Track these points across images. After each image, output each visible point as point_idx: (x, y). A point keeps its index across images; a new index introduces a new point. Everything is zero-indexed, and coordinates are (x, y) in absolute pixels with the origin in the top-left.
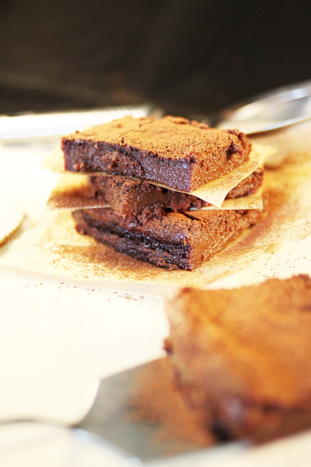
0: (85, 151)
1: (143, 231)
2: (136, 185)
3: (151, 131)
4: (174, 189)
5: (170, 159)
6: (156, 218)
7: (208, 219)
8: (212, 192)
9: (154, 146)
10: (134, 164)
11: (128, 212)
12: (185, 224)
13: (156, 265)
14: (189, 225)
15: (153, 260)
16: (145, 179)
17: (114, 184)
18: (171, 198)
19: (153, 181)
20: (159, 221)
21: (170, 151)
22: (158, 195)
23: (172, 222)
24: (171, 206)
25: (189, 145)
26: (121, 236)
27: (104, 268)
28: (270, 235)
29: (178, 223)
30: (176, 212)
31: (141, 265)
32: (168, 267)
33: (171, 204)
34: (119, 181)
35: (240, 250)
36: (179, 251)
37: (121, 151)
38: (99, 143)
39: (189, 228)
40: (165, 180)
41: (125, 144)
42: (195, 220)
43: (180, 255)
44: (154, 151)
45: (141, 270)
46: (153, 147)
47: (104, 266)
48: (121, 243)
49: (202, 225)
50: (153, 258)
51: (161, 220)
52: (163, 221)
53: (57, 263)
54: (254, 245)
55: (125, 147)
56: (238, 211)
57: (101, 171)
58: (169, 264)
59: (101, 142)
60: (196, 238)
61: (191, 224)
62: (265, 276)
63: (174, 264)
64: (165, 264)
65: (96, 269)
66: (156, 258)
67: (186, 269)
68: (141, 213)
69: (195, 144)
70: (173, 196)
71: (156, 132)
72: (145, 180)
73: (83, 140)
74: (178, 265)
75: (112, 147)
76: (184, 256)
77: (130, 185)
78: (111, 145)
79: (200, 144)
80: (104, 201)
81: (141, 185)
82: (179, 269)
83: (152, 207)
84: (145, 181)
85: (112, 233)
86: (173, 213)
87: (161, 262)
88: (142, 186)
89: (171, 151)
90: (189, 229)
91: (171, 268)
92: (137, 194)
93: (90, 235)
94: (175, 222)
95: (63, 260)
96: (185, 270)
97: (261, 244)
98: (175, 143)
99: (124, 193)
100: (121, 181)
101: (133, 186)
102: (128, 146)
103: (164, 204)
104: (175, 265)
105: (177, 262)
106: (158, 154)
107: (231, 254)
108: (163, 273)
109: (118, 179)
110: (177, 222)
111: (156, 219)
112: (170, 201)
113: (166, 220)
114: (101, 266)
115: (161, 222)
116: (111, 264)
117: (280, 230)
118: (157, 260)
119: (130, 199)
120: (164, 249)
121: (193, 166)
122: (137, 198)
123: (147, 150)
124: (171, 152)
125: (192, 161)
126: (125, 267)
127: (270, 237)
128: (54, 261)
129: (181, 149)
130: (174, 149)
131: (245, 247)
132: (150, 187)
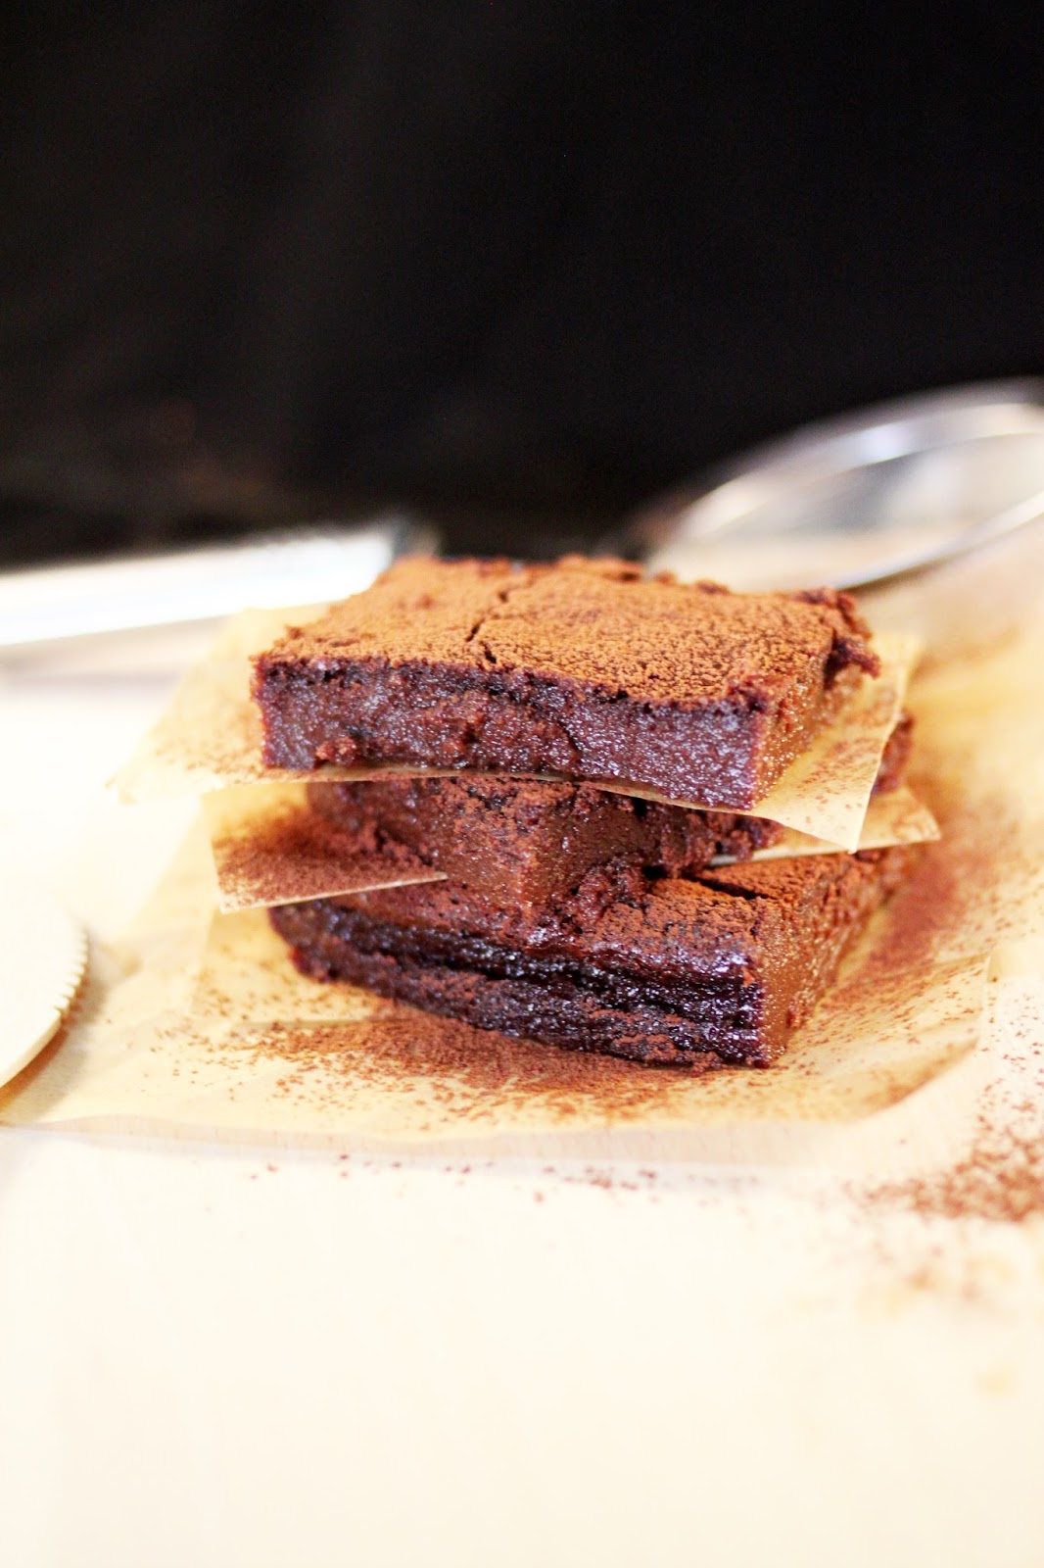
0: (349, 695)
1: (585, 950)
2: (561, 799)
3: (552, 612)
4: (691, 802)
5: (674, 705)
6: (624, 903)
7: (791, 889)
8: (818, 801)
9: (602, 663)
10: (545, 731)
11: (538, 892)
12: (735, 916)
13: (639, 1060)
14: (749, 916)
15: (629, 1044)
16: (582, 778)
17: (471, 805)
18: (659, 832)
19: (612, 780)
20: (638, 913)
21: (657, 677)
22: (622, 827)
23: (683, 912)
24: (664, 858)
25: (708, 651)
26: (494, 973)
27: (467, 1089)
28: (970, 923)
29: (707, 913)
30: (675, 876)
31: (590, 1067)
32: (690, 1064)
33: (664, 851)
34: (492, 791)
35: (891, 979)
36: (718, 1006)
37: (491, 689)
38: (404, 665)
39: (750, 926)
40: (657, 774)
41: (504, 665)
42: (759, 898)
43: (726, 1017)
44: (610, 683)
45: (599, 1083)
46: (599, 669)
47: (464, 1082)
48: (497, 998)
49: (784, 911)
50: (625, 1039)
51: (643, 907)
52: (652, 912)
53: (295, 1088)
54: (931, 960)
55: (505, 675)
56: (862, 856)
57: (413, 758)
58: (686, 1052)
59: (414, 661)
60: (775, 958)
61: (755, 914)
62: (1013, 1060)
63: (707, 1052)
64: (674, 1052)
65: (444, 1095)
66: (639, 1037)
67: (749, 1063)
68: (575, 891)
69: (728, 647)
70: (664, 825)
71: (571, 614)
72: (582, 781)
73: (339, 661)
74: (720, 1054)
75: (458, 680)
76: (738, 1021)
77: (543, 801)
78: (452, 672)
79: (743, 645)
80: (417, 861)
81: (573, 798)
82: (724, 1066)
83: (609, 868)
84: (585, 785)
85: (459, 965)
86: (668, 880)
87: (660, 1049)
88: (579, 800)
89: (661, 677)
90: (753, 933)
91: (699, 1067)
92: (564, 828)
93: (358, 981)
94: (693, 911)
95: (309, 1076)
96: (747, 1066)
97: (955, 955)
98: (660, 647)
99: (522, 831)
100: (503, 790)
101: (552, 803)
102: (519, 671)
103: (641, 853)
104: (711, 1055)
105: (716, 1043)
106: (629, 691)
107: (865, 996)
108: (678, 1085)
109: (484, 783)
110: (702, 909)
111: (627, 906)
112: (658, 843)
113: (659, 909)
114: (454, 1082)
115: (645, 914)
116: (482, 1073)
117: (999, 904)
118: (644, 1042)
119: (545, 850)
120: (662, 1006)
121: (759, 722)
122: (562, 841)
123: (587, 681)
124: (664, 680)
125: (755, 705)
126: (536, 1080)
127: (973, 928)
128: (281, 1083)
129: (690, 667)
130: (669, 668)
131: (903, 971)
132: (601, 803)
